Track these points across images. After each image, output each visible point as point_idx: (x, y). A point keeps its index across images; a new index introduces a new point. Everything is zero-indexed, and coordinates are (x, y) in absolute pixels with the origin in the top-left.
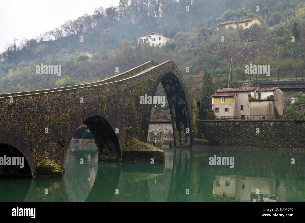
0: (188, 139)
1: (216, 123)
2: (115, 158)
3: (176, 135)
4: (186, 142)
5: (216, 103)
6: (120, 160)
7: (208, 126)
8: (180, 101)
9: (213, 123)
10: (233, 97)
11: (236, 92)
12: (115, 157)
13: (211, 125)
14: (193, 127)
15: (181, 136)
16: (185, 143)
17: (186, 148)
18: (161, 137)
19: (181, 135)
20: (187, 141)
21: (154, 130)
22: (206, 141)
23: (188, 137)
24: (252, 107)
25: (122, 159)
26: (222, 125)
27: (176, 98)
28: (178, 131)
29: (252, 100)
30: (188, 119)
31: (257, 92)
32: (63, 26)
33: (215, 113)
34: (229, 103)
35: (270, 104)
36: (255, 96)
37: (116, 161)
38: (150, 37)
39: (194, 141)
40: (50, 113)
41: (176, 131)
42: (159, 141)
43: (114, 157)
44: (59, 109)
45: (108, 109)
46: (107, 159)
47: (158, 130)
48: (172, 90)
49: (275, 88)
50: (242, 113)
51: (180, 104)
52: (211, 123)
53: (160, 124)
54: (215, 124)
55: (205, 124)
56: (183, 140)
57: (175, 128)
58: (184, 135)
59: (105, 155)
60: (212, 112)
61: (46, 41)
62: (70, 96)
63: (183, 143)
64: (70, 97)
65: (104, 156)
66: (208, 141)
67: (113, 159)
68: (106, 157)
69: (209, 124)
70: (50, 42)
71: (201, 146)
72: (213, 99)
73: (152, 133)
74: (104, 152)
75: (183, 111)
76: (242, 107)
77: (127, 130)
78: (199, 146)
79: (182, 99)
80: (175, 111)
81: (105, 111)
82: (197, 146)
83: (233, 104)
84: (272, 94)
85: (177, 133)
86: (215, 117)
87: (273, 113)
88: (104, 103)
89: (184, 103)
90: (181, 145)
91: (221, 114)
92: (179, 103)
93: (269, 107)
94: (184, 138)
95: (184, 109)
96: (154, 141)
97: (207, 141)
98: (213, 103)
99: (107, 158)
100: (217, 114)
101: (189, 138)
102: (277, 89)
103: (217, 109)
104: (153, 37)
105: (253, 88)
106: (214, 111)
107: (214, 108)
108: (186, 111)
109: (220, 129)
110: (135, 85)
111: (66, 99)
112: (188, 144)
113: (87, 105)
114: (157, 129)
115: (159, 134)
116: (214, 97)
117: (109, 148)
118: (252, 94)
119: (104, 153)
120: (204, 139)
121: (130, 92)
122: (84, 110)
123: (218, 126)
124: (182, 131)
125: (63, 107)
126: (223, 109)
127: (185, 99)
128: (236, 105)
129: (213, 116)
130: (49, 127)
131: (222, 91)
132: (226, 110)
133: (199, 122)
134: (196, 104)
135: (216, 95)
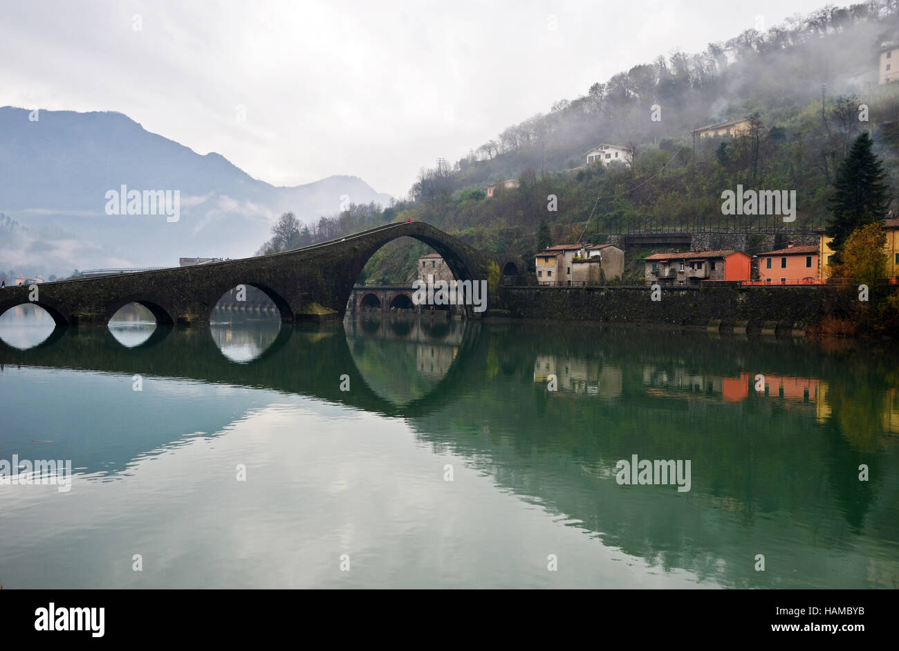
1: (520, 291)
5: (540, 264)
6: (293, 322)
7: (513, 293)
8: (459, 264)
9: (517, 291)
10: (553, 257)
11: (562, 250)
22: (507, 312)
24: (574, 271)
26: (524, 293)
27: (453, 260)
29: (575, 261)
31: (586, 250)
32: (501, 136)
33: (538, 278)
34: (552, 265)
35: (590, 266)
36: (582, 256)
38: (604, 152)
39: (489, 311)
40: (192, 281)
43: (290, 319)
44: (202, 279)
45: (271, 277)
46: (286, 320)
49: (602, 246)
50: (569, 277)
51: (460, 268)
52: (515, 290)
55: (509, 292)
60: (535, 276)
62: (216, 268)
66: (509, 312)
67: (289, 321)
70: (484, 162)
71: (500, 318)
72: (537, 260)
74: (284, 314)
75: (466, 276)
76: (569, 268)
77: (304, 296)
78: (497, 318)
82: (493, 318)
83: (556, 266)
84: (598, 253)
86: (537, 282)
87: (599, 276)
91: (544, 279)
93: (591, 271)
98: (536, 266)
100: (540, 279)
102: (606, 247)
103: (540, 272)
104: (607, 152)
105: (580, 246)
106: (537, 275)
107: (537, 272)
109: (523, 297)
110: (320, 254)
111: (211, 271)
113: (239, 275)
116: (539, 257)
117: (286, 311)
118: (579, 253)
120: (506, 310)
121: (311, 261)
125: (208, 277)
126: (547, 272)
127: (462, 262)
128: (562, 267)
129: (535, 281)
130: (192, 292)
131: (551, 249)
132: (549, 273)
133: (506, 288)
134: (498, 267)
135: (541, 255)
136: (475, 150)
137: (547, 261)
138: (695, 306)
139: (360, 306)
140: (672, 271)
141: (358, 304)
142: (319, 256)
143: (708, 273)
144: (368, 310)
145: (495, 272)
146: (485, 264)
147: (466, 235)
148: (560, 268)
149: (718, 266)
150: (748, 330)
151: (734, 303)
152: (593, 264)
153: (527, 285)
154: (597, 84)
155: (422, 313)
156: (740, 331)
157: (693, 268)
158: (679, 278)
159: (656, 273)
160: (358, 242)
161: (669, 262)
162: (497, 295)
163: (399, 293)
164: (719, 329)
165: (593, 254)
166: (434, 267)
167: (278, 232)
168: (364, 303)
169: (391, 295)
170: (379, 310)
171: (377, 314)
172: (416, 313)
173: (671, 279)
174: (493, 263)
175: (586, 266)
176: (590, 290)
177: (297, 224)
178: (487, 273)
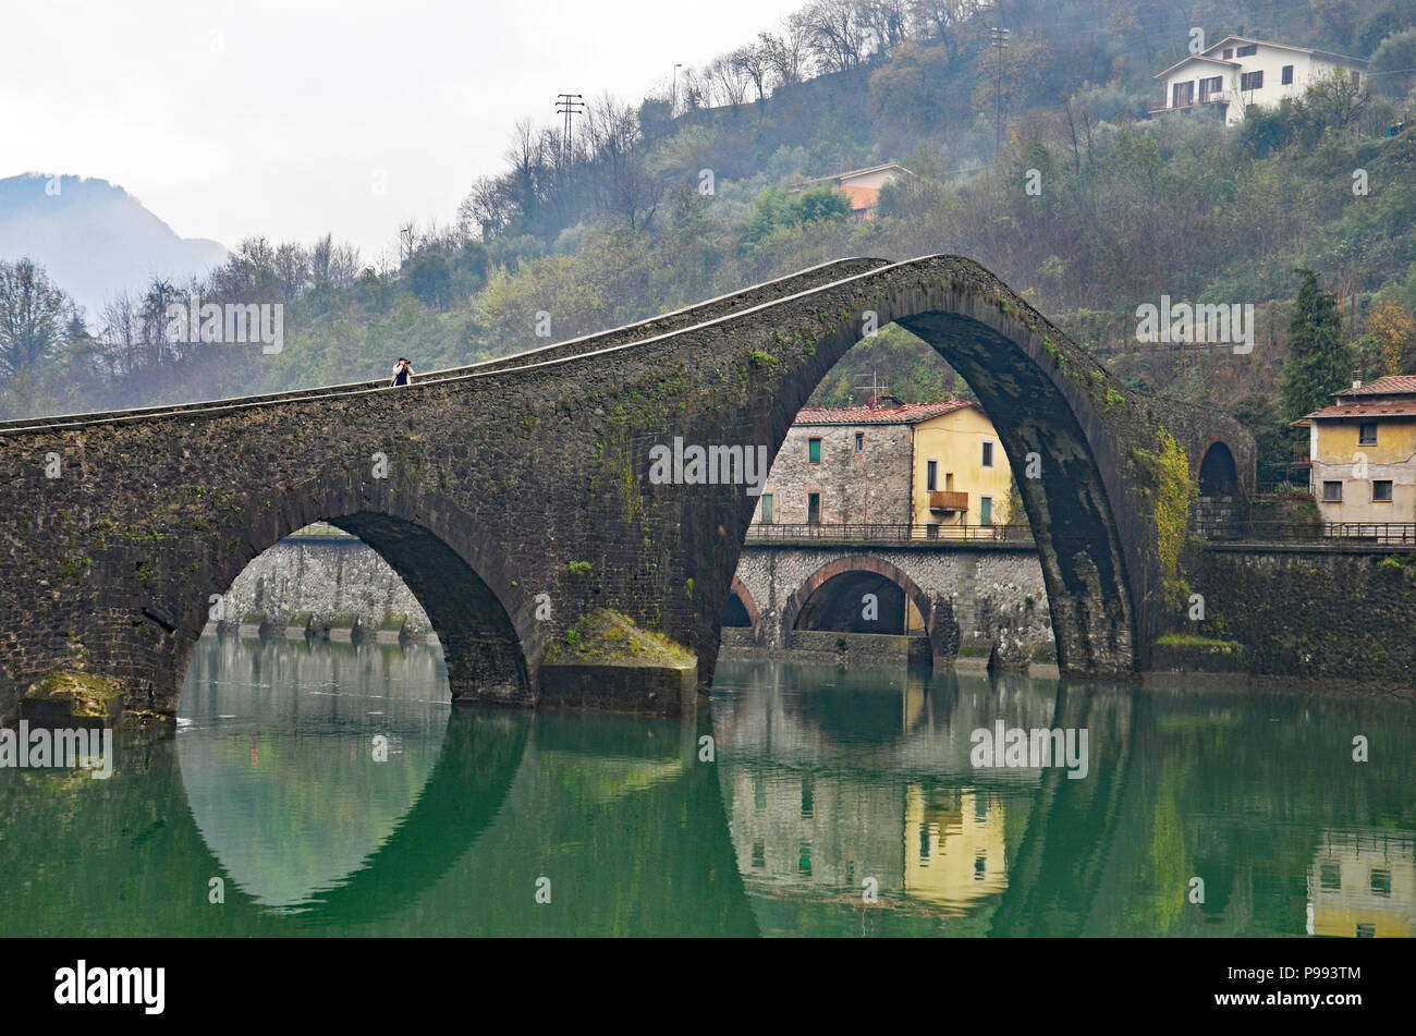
0: (1122, 634)
1: (1290, 561)
2: (508, 691)
3: (1063, 613)
4: (1111, 652)
6: (525, 702)
7: (1249, 571)
8: (1059, 443)
9: (1272, 560)
10: (1400, 421)
12: (508, 687)
13: (1265, 566)
14: (1155, 574)
15: (1088, 618)
16: (1108, 654)
17: (1110, 679)
18: (1026, 626)
19: (1085, 618)
20: (1116, 647)
21: (996, 585)
22: (1228, 649)
23: (1121, 628)
25: (533, 699)
26: (1312, 571)
27: (1038, 430)
28: (1069, 593)
30: (1111, 537)
32: (799, 22)
33: (1322, 507)
34: (1396, 455)
37: (513, 706)
38: (1235, 66)
39: (1161, 646)
40: (96, 500)
41: (1061, 594)
42: (1020, 644)
43: (506, 690)
44: (144, 486)
45: (443, 486)
46: (482, 694)
47: (1015, 588)
48: (1007, 389)
51: (1061, 460)
52: (1264, 559)
53: (1025, 560)
54: (1284, 563)
55: (1233, 564)
56: (1098, 640)
57: (1057, 577)
58: (1102, 616)
59: (473, 679)
60: (1310, 500)
61: (714, 104)
62: (209, 433)
63: (1097, 654)
64: (212, 438)
65: (471, 683)
66: (1240, 647)
67: (500, 698)
68: (479, 687)
69: (1255, 564)
71: (1201, 674)
72: (1315, 433)
73: (986, 601)
74: (468, 665)
75: (1082, 495)
77: (571, 576)
78: (1188, 674)
79: (1066, 435)
80: (1043, 495)
81: (421, 492)
82: (1175, 672)
85: (1067, 604)
86: (1319, 526)
88: (416, 461)
89: (1083, 456)
90: (1091, 663)
92: (1057, 453)
94: (1104, 628)
95: (1086, 485)
96: (996, 645)
97: (1234, 650)
98: (1314, 456)
99: (479, 691)
100: (1332, 514)
101: (1126, 633)
104: (1249, 64)
106: (1319, 497)
107: (1317, 482)
108: (1095, 496)
109: (1307, 588)
110: (631, 380)
111: (188, 446)
112: (1121, 660)
113: (311, 471)
114: (1011, 585)
115: (1021, 609)
116: (1322, 422)
117: (483, 649)
119: (468, 669)
120: (1225, 639)
121: (599, 411)
122: (289, 489)
123: (1296, 574)
124: (1089, 595)
125: (171, 477)
126: (1368, 480)
127: (1080, 437)
129: (1310, 520)
130: (92, 555)
131: (1377, 389)
132: (1382, 490)
133: (1206, 550)
134: (1183, 460)
135: (1328, 413)
137: (1368, 438)
142: (627, 388)
145: (1179, 482)
146: (1147, 442)
153: (1283, 538)
155: (790, 642)
160: (764, 334)
162: (1181, 576)
166: (815, 460)
174: (1171, 442)
178: (1148, 477)
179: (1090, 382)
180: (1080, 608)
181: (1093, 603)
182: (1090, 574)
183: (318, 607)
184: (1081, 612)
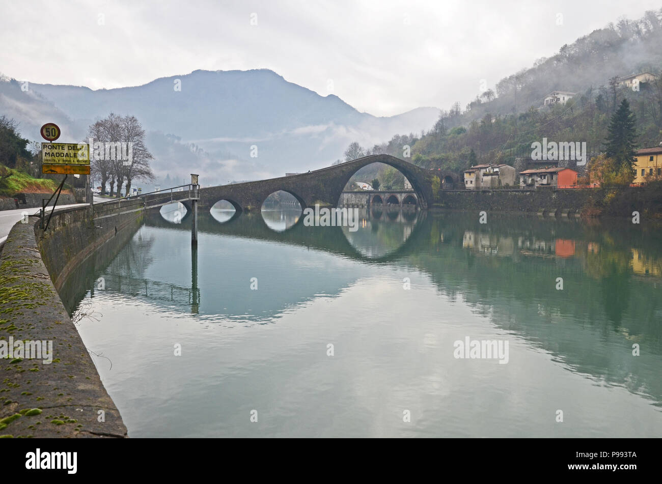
5: (466, 176)
10: (473, 172)
11: (479, 168)
20: (425, 205)
22: (443, 205)
24: (484, 180)
28: (419, 198)
29: (485, 175)
30: (422, 190)
31: (492, 168)
34: (473, 177)
36: (489, 171)
38: (556, 97)
44: (257, 188)
50: (481, 184)
66: (445, 205)
71: (439, 209)
72: (465, 174)
76: (481, 179)
82: (435, 209)
83: (475, 178)
84: (498, 170)
86: (465, 187)
87: (497, 183)
91: (469, 185)
93: (492, 180)
100: (467, 186)
102: (503, 166)
103: (467, 181)
104: (558, 96)
105: (489, 165)
106: (465, 184)
107: (465, 181)
116: (466, 172)
126: (470, 181)
128: (479, 178)
129: (463, 187)
130: (252, 195)
131: (475, 167)
132: (471, 182)
134: (438, 179)
135: (467, 171)
136: (479, 96)
137: (470, 175)
138: (533, 201)
139: (372, 202)
140: (533, 180)
141: (371, 201)
143: (549, 181)
144: (376, 204)
145: (437, 182)
146: (429, 177)
147: (440, 158)
148: (477, 179)
149: (555, 177)
150: (556, 214)
151: (551, 198)
152: (493, 176)
154: (566, 45)
155: (403, 206)
156: (552, 214)
157: (541, 178)
158: (537, 185)
159: (525, 182)
160: (344, 168)
161: (531, 175)
162: (438, 195)
163: (391, 195)
164: (543, 214)
165: (496, 170)
167: (347, 155)
168: (374, 201)
169: (387, 195)
170: (382, 204)
171: (381, 207)
172: (399, 206)
173: (532, 185)
174: (435, 177)
175: (490, 177)
176: (484, 192)
177: (360, 149)
178: (431, 183)
179: (415, 169)
180: (421, 200)
181: (422, 198)
182: (421, 195)
183: (353, 202)
184: (421, 201)
